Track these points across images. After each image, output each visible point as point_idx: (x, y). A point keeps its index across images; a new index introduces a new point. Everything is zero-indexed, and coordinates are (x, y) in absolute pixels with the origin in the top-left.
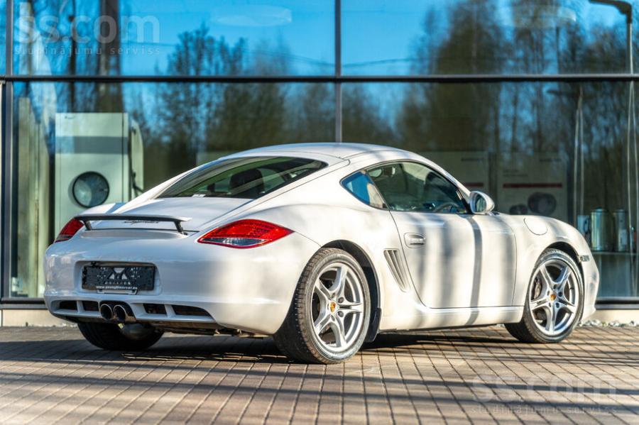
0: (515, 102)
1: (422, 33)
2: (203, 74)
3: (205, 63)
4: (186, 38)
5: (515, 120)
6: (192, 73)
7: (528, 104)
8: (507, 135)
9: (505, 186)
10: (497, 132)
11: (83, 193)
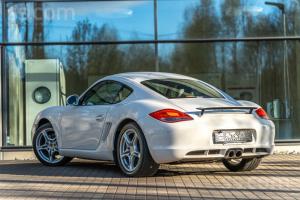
2: (86, 40)
3: (87, 35)
6: (81, 40)
7: (230, 52)
10: (216, 64)
11: (39, 97)
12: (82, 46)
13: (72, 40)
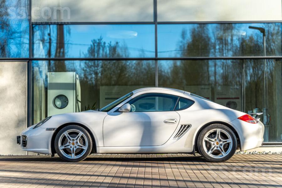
0: (215, 65)
1: (181, 39)
2: (101, 56)
3: (101, 51)
4: (94, 42)
5: (215, 73)
6: (96, 57)
8: (212, 78)
9: (218, 99)
10: (209, 77)
11: (58, 103)
12: (96, 61)
13: (88, 56)
